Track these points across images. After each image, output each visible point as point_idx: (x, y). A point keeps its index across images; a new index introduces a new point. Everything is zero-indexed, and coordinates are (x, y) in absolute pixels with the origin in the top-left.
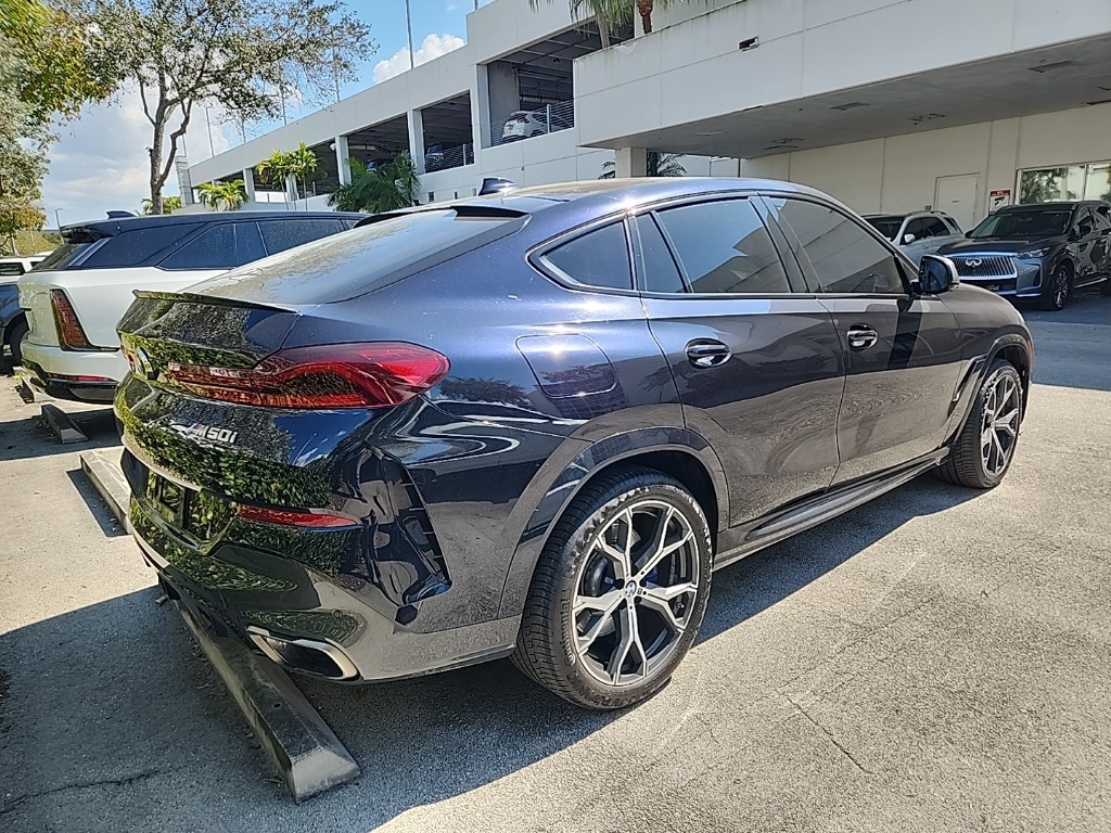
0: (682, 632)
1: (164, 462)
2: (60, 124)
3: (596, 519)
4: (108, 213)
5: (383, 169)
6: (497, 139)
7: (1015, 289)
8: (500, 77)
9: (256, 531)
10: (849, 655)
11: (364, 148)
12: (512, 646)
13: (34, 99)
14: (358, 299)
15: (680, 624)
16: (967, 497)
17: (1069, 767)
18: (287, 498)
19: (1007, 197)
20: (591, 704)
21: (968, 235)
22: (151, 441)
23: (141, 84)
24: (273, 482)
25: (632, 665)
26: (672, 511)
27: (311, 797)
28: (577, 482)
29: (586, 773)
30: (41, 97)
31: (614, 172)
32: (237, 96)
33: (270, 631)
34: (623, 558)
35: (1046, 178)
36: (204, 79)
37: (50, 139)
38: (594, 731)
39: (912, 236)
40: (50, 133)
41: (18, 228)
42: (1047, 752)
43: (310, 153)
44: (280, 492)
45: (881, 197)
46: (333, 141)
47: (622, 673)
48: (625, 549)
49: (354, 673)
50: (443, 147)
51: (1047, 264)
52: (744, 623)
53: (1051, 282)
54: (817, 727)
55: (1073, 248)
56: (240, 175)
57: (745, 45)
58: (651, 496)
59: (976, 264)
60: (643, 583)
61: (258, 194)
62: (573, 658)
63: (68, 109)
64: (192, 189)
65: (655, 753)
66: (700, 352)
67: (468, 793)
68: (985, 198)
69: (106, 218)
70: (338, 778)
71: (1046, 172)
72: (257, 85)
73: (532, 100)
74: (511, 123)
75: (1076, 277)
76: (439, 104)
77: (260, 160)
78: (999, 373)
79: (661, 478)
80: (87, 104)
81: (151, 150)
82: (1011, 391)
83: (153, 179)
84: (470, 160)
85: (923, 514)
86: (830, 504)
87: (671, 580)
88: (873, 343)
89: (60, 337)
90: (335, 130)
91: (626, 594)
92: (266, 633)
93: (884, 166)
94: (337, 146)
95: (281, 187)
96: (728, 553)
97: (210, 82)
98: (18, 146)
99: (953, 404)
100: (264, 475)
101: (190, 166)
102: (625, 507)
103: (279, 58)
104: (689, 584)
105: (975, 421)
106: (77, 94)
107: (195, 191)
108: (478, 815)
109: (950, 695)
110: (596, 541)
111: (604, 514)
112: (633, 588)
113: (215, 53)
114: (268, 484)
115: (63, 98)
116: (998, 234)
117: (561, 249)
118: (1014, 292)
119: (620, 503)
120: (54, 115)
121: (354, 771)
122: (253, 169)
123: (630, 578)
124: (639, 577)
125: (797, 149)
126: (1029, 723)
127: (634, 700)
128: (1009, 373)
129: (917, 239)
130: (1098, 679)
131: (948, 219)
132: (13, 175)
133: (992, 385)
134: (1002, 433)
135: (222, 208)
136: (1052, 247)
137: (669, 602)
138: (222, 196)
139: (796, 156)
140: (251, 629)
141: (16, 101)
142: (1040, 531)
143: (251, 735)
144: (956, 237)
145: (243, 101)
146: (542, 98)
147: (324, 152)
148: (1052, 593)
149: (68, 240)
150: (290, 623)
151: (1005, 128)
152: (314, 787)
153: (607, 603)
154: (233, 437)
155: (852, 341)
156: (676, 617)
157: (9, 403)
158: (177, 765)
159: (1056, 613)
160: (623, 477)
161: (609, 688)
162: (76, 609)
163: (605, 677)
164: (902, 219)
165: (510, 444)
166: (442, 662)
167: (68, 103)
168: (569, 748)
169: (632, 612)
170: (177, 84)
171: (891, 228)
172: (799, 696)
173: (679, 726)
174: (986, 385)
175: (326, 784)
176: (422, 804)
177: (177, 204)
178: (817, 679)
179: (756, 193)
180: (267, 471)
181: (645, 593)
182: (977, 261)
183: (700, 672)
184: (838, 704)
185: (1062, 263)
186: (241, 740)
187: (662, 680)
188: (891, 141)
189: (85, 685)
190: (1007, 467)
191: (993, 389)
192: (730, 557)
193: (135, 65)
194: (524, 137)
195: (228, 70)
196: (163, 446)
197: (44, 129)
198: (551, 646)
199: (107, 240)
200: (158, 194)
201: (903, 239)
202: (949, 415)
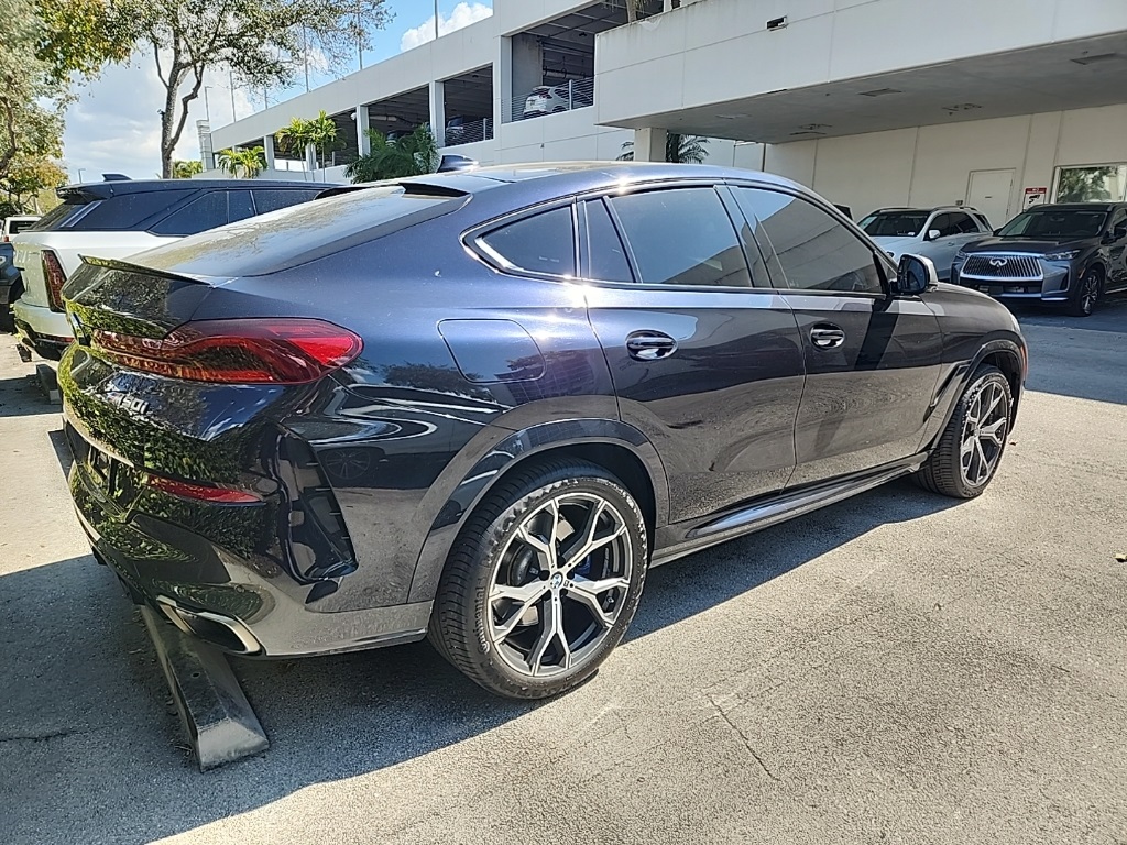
0: (611, 627)
1: (97, 434)
2: (80, 84)
3: (517, 508)
4: (105, 176)
5: (403, 141)
6: (518, 113)
7: (1040, 292)
8: (524, 50)
9: (174, 504)
10: (786, 659)
11: (385, 118)
12: (423, 631)
13: (53, 57)
14: (279, 274)
15: (609, 619)
16: (944, 506)
17: (985, 789)
18: (196, 473)
19: (1042, 195)
20: (507, 692)
21: (996, 233)
22: (85, 411)
23: (156, 46)
24: (184, 456)
25: (554, 656)
26: (603, 504)
27: (216, 767)
28: (495, 472)
29: (492, 761)
30: (60, 56)
31: (632, 153)
32: (249, 62)
33: (177, 602)
34: (548, 551)
35: (1092, 176)
36: (217, 43)
37: (69, 99)
38: (509, 719)
39: (937, 232)
40: (71, 94)
41: (41, 187)
42: (965, 772)
43: (330, 121)
44: (190, 467)
45: (910, 190)
46: (354, 111)
47: (542, 664)
48: (549, 541)
49: (257, 648)
50: (465, 120)
51: (1076, 267)
52: (684, 621)
53: (1079, 286)
54: (734, 731)
55: (1104, 251)
56: (260, 142)
57: (773, 24)
58: (579, 489)
59: (1001, 264)
60: (570, 575)
61: (277, 161)
62: (487, 646)
63: (88, 69)
64: (214, 154)
65: (565, 745)
66: (643, 344)
67: (371, 774)
68: (1020, 195)
69: (101, 180)
70: (245, 750)
71: (1092, 170)
72: (270, 50)
73: (556, 75)
74: (533, 98)
75: (1107, 281)
76: (462, 75)
77: (279, 127)
78: (984, 381)
79: (593, 472)
80: (107, 65)
81: (163, 114)
82: (999, 399)
83: (164, 142)
84: (490, 135)
85: (894, 522)
86: (784, 506)
87: (604, 574)
88: (839, 343)
89: (50, 298)
90: (356, 100)
91: (553, 585)
92: (174, 604)
93: (915, 156)
94: (357, 116)
95: (300, 156)
96: (665, 550)
97: (222, 46)
98: (35, 105)
99: (931, 409)
100: (176, 448)
101: (212, 129)
102: (553, 497)
103: (292, 23)
104: (620, 579)
105: (955, 428)
106: (97, 54)
107: (216, 156)
108: (376, 795)
109: (878, 707)
110: (518, 531)
111: (527, 504)
112: (560, 579)
113: (230, 17)
114: (181, 458)
115: (83, 57)
116: (1028, 234)
117: (501, 231)
118: (1039, 295)
119: (544, 493)
120: (74, 74)
121: (263, 743)
122: (273, 136)
123: (556, 570)
124: (565, 570)
125: (824, 135)
126: (954, 742)
127: (553, 692)
128: (998, 380)
129: (942, 235)
130: (1037, 701)
131: (978, 216)
132: (29, 134)
133: (976, 392)
134: (986, 443)
135: (241, 174)
136: (1083, 250)
137: (598, 596)
138: (241, 163)
139: (824, 142)
140: (161, 598)
141: (33, 60)
142: (1012, 546)
143: (171, 702)
144: (984, 235)
145: (256, 68)
146: (566, 73)
147: (344, 121)
148: (1010, 610)
149: (64, 201)
150: (202, 597)
151: (1046, 122)
152: (220, 757)
153: (529, 593)
154: (144, 407)
155: (816, 340)
156: (605, 612)
157: (8, 361)
158: (94, 726)
159: (1007, 632)
160: (551, 467)
161: (526, 679)
162: (30, 567)
163: (523, 668)
164: (928, 213)
165: (427, 428)
166: (350, 643)
167: (87, 63)
168: (481, 735)
169: (556, 604)
170: (189, 47)
171: (917, 223)
172: (723, 698)
173: (594, 721)
174: (969, 392)
175: (233, 755)
176: (323, 781)
177: (198, 169)
178: (744, 682)
179: (722, 182)
180: (178, 444)
181: (572, 586)
182: (1003, 261)
183: (629, 668)
184: (761, 708)
185: (1092, 267)
186: (161, 706)
187: (587, 673)
188: (926, 132)
189: (23, 642)
190: (990, 478)
191: (978, 396)
192: (668, 555)
193: (148, 26)
194: (545, 113)
195: (242, 35)
196: (94, 416)
197: (64, 89)
198: (464, 633)
199: (100, 202)
200: (169, 158)
201: (927, 234)
202: (924, 421)
